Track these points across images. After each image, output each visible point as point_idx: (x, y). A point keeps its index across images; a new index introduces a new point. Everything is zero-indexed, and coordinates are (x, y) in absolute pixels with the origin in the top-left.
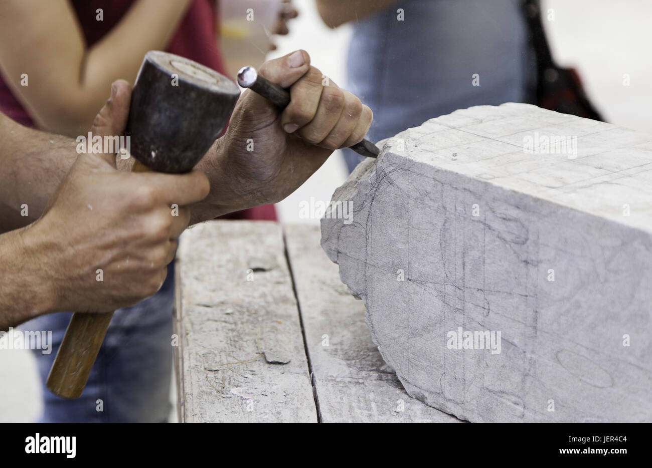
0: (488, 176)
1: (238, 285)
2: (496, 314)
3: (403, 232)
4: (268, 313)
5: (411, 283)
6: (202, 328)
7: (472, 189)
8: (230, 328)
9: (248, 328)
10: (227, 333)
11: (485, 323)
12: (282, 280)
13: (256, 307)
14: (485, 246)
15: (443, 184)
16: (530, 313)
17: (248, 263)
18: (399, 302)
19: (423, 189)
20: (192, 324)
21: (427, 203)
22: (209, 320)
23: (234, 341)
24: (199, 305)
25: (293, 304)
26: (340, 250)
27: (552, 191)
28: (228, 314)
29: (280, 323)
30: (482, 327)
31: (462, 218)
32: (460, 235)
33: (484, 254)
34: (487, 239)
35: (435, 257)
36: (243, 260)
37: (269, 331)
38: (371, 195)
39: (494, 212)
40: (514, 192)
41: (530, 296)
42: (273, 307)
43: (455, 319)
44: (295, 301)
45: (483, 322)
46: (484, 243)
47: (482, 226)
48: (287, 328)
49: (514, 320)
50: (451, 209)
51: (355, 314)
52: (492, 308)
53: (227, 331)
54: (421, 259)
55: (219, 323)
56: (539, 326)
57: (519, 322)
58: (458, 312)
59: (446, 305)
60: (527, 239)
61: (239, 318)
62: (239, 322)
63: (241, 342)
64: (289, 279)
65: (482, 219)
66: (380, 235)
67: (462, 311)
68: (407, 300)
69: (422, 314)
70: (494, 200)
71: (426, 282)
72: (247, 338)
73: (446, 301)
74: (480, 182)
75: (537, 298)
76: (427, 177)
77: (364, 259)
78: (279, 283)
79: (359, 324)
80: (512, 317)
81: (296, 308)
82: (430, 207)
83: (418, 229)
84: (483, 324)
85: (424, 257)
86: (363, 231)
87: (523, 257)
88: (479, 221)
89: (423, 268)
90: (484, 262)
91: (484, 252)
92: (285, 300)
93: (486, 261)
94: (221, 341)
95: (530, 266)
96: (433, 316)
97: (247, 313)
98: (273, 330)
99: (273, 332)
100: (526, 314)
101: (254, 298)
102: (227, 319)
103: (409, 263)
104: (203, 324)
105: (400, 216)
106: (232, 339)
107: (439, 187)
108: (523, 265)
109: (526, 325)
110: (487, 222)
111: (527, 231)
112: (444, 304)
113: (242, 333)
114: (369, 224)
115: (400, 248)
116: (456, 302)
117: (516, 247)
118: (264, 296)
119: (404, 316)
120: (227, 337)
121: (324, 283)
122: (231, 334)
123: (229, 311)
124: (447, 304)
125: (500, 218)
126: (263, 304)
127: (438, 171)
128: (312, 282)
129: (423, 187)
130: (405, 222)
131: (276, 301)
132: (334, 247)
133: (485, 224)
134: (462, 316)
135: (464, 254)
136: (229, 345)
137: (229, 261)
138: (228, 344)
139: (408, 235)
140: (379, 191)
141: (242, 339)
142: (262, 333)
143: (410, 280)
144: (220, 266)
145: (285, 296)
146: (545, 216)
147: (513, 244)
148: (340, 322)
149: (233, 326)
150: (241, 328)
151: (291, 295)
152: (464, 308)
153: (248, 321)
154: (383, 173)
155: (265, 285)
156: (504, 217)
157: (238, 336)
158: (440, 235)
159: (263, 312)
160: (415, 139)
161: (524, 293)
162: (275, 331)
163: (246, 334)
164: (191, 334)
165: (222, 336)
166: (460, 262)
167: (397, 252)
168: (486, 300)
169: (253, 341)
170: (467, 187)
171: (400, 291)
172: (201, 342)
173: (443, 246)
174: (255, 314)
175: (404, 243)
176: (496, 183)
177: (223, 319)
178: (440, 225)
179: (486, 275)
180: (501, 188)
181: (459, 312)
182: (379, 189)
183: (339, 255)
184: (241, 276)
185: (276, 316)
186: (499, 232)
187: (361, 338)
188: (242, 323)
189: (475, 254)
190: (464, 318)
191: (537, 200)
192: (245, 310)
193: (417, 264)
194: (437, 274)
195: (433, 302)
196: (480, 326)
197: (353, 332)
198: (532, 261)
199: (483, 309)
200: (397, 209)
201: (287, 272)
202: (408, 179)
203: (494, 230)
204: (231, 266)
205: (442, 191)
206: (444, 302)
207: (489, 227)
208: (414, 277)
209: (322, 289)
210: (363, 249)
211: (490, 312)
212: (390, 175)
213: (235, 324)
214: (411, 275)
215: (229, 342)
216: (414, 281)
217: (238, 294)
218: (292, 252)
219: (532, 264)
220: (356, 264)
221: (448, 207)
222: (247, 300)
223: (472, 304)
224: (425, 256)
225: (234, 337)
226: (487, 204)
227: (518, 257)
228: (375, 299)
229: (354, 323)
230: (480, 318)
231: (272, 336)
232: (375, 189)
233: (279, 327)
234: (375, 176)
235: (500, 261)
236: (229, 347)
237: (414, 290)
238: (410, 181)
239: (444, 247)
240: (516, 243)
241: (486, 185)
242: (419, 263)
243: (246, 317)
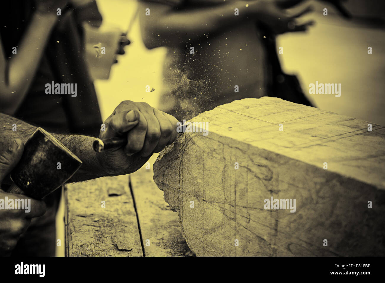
0: (250, 140)
1: (101, 204)
2: (254, 221)
3: (201, 172)
4: (119, 221)
5: (205, 202)
6: (80, 229)
7: (240, 148)
9: (107, 230)
10: (95, 233)
11: (247, 227)
12: (127, 201)
13: (112, 217)
14: (247, 181)
15: (223, 144)
16: (273, 221)
17: (108, 191)
18: (198, 214)
19: (212, 147)
20: (74, 227)
21: (215, 155)
22: (84, 225)
23: (99, 237)
24: (78, 216)
25: (134, 215)
26: (164, 182)
27: (287, 150)
28: (95, 221)
29: (126, 227)
30: (246, 229)
32: (234, 175)
33: (247, 186)
34: (249, 178)
35: (219, 187)
36: (104, 189)
37: (120, 232)
38: (182, 150)
39: (253, 161)
40: (265, 150)
41: (273, 211)
42: (122, 217)
43: (230, 224)
44: (135, 214)
45: (246, 226)
46: (247, 179)
47: (246, 170)
48: (131, 230)
49: (264, 225)
50: (228, 159)
51: (170, 222)
52: (251, 218)
53: (95, 231)
54: (211, 188)
55: (90, 227)
56: (279, 229)
57: (267, 226)
60: (271, 178)
61: (102, 224)
62: (102, 226)
63: (103, 238)
64: (131, 200)
65: (246, 165)
66: (187, 174)
67: (234, 219)
68: (203, 213)
69: (211, 221)
70: (253, 154)
71: (214, 202)
72: (107, 235)
74: (245, 144)
75: (277, 213)
76: (215, 140)
77: (178, 188)
78: (125, 203)
79: (173, 227)
80: (263, 223)
81: (136, 217)
82: (216, 158)
83: (209, 171)
84: (246, 227)
85: (213, 187)
86: (178, 172)
87: (270, 188)
88: (244, 167)
89: (212, 194)
90: (247, 191)
91: (247, 185)
92: (129, 213)
93: (248, 190)
94: (91, 238)
95: (273, 193)
96: (218, 222)
97: (107, 221)
98: (122, 231)
99: (122, 232)
100: (271, 222)
101: (111, 211)
102: (95, 224)
103: (204, 191)
104: (81, 227)
105: (199, 163)
106: (98, 236)
107: (222, 146)
108: (269, 193)
109: (271, 228)
110: (249, 167)
111: (272, 173)
112: (224, 215)
113: (104, 233)
114: (181, 167)
115: (199, 182)
116: (231, 214)
117: (266, 182)
118: (117, 210)
119: (201, 222)
120: (95, 235)
121: (152, 203)
122: (97, 233)
123: (96, 219)
124: (225, 215)
125: (257, 165)
126: (116, 215)
127: (221, 137)
128: (145, 202)
130: (202, 166)
131: (124, 214)
132: (161, 181)
133: (248, 168)
134: (234, 223)
135: (235, 186)
136: (96, 240)
137: (96, 190)
138: (95, 239)
139: (203, 174)
140: (187, 148)
141: (104, 236)
142: (116, 233)
143: (205, 201)
144: (91, 193)
145: (129, 210)
146: (282, 164)
147: (264, 181)
148: (161, 226)
149: (98, 229)
150: (103, 229)
151: (133, 210)
152: (235, 218)
153: (107, 225)
154: (189, 138)
155: (117, 204)
156: (259, 164)
157: (101, 235)
158: (222, 175)
159: (116, 220)
160: (208, 118)
162: (124, 232)
163: (106, 233)
164: (74, 233)
165: (92, 234)
166: (233, 190)
167: (197, 184)
168: (248, 213)
169: (110, 238)
170: (237, 146)
171: (199, 207)
172: (79, 238)
173: (224, 181)
174: (111, 221)
175: (201, 179)
176: (254, 144)
177: (92, 224)
178: (222, 168)
179: (248, 198)
180: (257, 147)
181: (233, 220)
183: (164, 185)
184: (103, 199)
185: (124, 222)
186: (256, 173)
187: (174, 235)
188: (104, 227)
189: (242, 186)
190: (235, 223)
191: (277, 155)
192: (105, 219)
193: (209, 191)
194: (220, 197)
195: (218, 214)
196: (244, 228)
197: (169, 232)
198: (275, 190)
199: (247, 219)
200: (197, 159)
201: (131, 196)
202: (204, 142)
203: (253, 172)
204: (97, 192)
205: (223, 149)
206: (224, 214)
207: (250, 170)
208: (207, 199)
209: (151, 206)
210: (178, 182)
211: (251, 220)
212: (193, 139)
213: (100, 227)
214: (205, 198)
215: (96, 238)
216: (207, 201)
217: (102, 210)
218: (134, 184)
219: (275, 193)
220: (173, 191)
221: (227, 158)
222: (107, 213)
223: (240, 215)
224: (214, 186)
225: (99, 235)
226: (249, 156)
227: (267, 188)
229: (170, 227)
230: (244, 224)
231: (122, 234)
232: (184, 147)
233: (126, 229)
234: (185, 139)
235: (256, 190)
236: (96, 241)
237: (207, 206)
238: (205, 142)
239: (224, 182)
240: (266, 180)
241: (249, 145)
243: (106, 223)
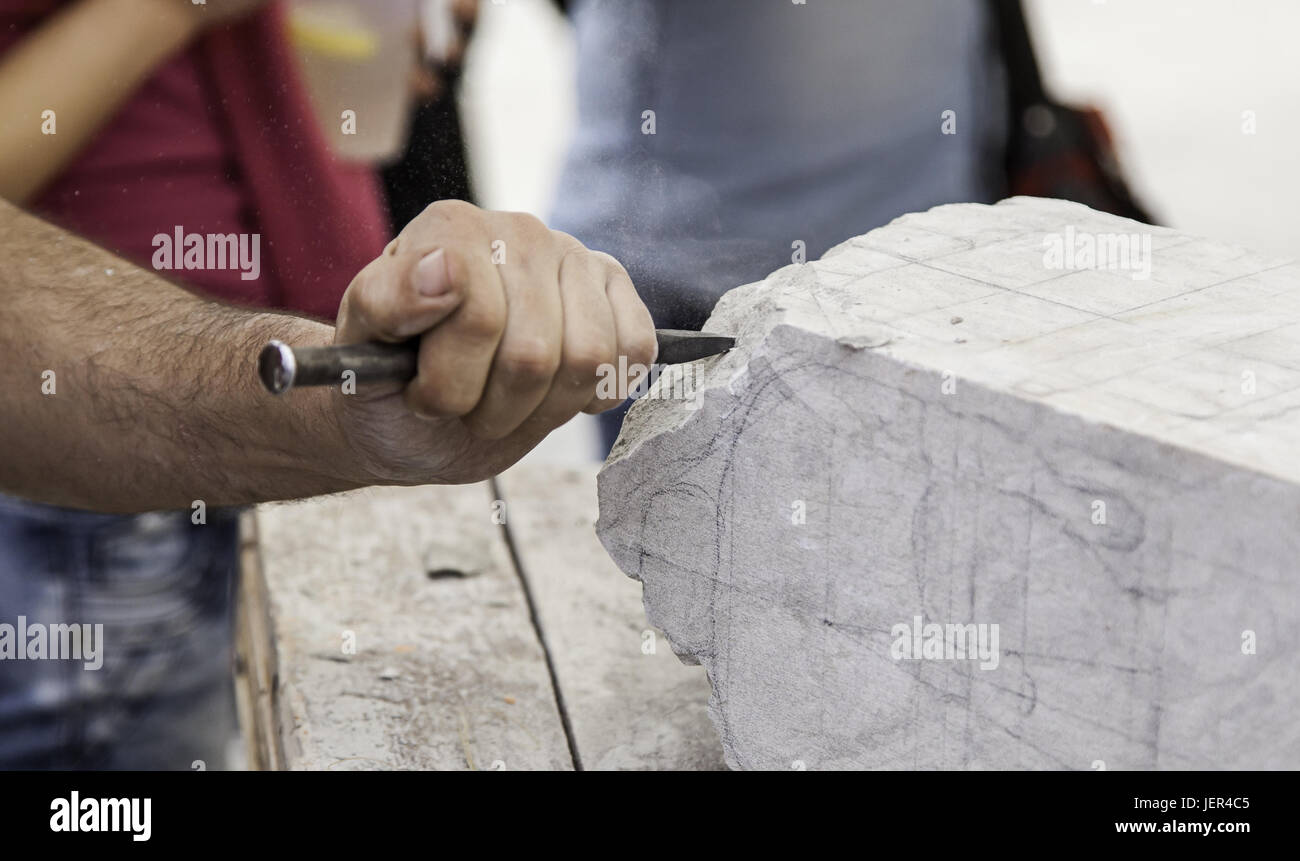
0: (1039, 389)
1: (403, 609)
2: (1053, 709)
3: (817, 510)
4: (480, 678)
5: (831, 630)
6: (331, 712)
7: (1001, 417)
8: (396, 714)
9: (436, 714)
10: (390, 726)
11: (1022, 730)
12: (503, 599)
13: (453, 663)
14: (1029, 552)
15: (924, 404)
16: (1142, 711)
17: (425, 558)
18: (798, 675)
19: (871, 412)
20: (307, 703)
21: (883, 446)
22: (343, 694)
23: (409, 745)
24: (320, 657)
25: (537, 658)
26: (647, 548)
27: (1202, 429)
28: (386, 679)
29: (510, 702)
30: (1013, 740)
31: (972, 486)
32: (966, 524)
33: (1027, 569)
34: (1036, 536)
35: (899, 573)
36: (409, 551)
37: (487, 723)
38: (734, 423)
39: (1055, 473)
40: (1113, 429)
41: (1143, 671)
42: (490, 665)
43: (945, 719)
44: (540, 651)
45: (1018, 727)
46: (1027, 543)
47: (1023, 505)
48: (530, 716)
49: (1099, 726)
50: (944, 462)
51: (681, 684)
52: (1041, 695)
53: (390, 721)
54: (862, 576)
55: (367, 702)
56: (1164, 741)
57: (1112, 730)
58: (952, 703)
59: (923, 685)
60: (1139, 540)
61: (415, 690)
62: (416, 700)
63: (424, 748)
64: (519, 597)
65: (1025, 488)
66: (755, 517)
67: (965, 700)
68: (820, 672)
69: (858, 704)
70: (1058, 444)
71: (872, 631)
72: (437, 738)
73: (922, 677)
74: (1020, 402)
75: (1160, 676)
76: (884, 385)
77: (710, 571)
78: (499, 606)
79: (693, 707)
80: (1095, 719)
81: (543, 666)
82: (888, 456)
83: (856, 506)
84: (1017, 732)
85: (868, 572)
86: (711, 506)
87: (1128, 582)
88: (1016, 494)
89: (865, 599)
90: (1025, 589)
91: (1026, 567)
92: (516, 648)
93: (1031, 587)
94: (378, 746)
95: (1145, 603)
96: (887, 710)
97: (431, 679)
98: (496, 721)
99: (498, 725)
100: (1130, 713)
101: (443, 641)
102: (387, 693)
103: (829, 586)
104: (333, 702)
105: (811, 475)
106: (403, 740)
107: (915, 411)
108: (1126, 598)
109: (1129, 739)
110: (1036, 497)
111: (1142, 520)
112: (916, 683)
113: (425, 727)
114: (727, 490)
115: (807, 548)
116: (950, 679)
117: (1112, 558)
118: (465, 636)
119: (812, 707)
120: (392, 736)
121: (602, 608)
122: (398, 729)
123: (390, 672)
124: (923, 682)
125: (1073, 487)
126: (466, 656)
127: (912, 372)
128: (575, 605)
129: (873, 408)
130: (822, 487)
131: (496, 651)
132: (631, 541)
133: (1031, 501)
134: (964, 712)
135: (973, 567)
136: (398, 756)
137: (377, 552)
138: (395, 752)
139: (828, 520)
140: (756, 413)
141: (426, 740)
142: (472, 728)
143: (830, 625)
144: (357, 564)
145: (516, 638)
146: (1188, 488)
147: (1102, 551)
148: (649, 703)
149: (403, 709)
150: (421, 713)
151: (530, 636)
152: (968, 694)
153: (435, 698)
154: (767, 373)
155: (466, 612)
156: (1083, 484)
157: (416, 734)
158: (913, 523)
159: (468, 677)
161: (1129, 665)
162: (502, 724)
163: (433, 730)
164: (306, 726)
165: (378, 730)
166: (962, 586)
167: (798, 559)
168: (1029, 676)
169: (452, 747)
170: (987, 411)
171: (803, 648)
172: (331, 748)
173: (920, 547)
174: (450, 679)
175: (816, 537)
176: (1063, 404)
177: (377, 692)
178: (913, 499)
179: (1029, 619)
180: (1076, 418)
181: (958, 702)
182: (755, 409)
183: (645, 559)
184: (408, 589)
185: (500, 685)
186: (1068, 521)
187: (703, 741)
188: (424, 702)
189: (1005, 569)
190: (968, 716)
191: (1168, 450)
192: (426, 671)
193: (851, 588)
194: (901, 613)
195: (889, 678)
196: (1009, 737)
197: (683, 728)
198: (1151, 589)
199: (1020, 698)
200: (801, 458)
201: (515, 581)
202: (834, 389)
203: (1054, 516)
204: (382, 563)
205: (922, 420)
206: (917, 677)
207: (1042, 509)
208: (842, 616)
209: (600, 623)
210: (710, 549)
211: (1039, 706)
212: (785, 377)
213: (407, 702)
214: (834, 614)
215: (397, 747)
216: (840, 627)
217: (406, 633)
218: (522, 534)
219: (1152, 598)
220: (688, 583)
221: (936, 457)
222: (429, 646)
223: (992, 684)
224: (873, 569)
225: (406, 735)
226: (1038, 454)
227: (1115, 579)
228: (738, 664)
229: (682, 706)
230: (1009, 719)
231: (495, 732)
232: (744, 408)
233: (510, 712)
234: (745, 377)
235: (1068, 587)
236: (397, 759)
237: (841, 646)
238: (837, 393)
239: (924, 551)
240: (1112, 547)
241: (1039, 410)
242: (855, 586)
243: (431, 689)
